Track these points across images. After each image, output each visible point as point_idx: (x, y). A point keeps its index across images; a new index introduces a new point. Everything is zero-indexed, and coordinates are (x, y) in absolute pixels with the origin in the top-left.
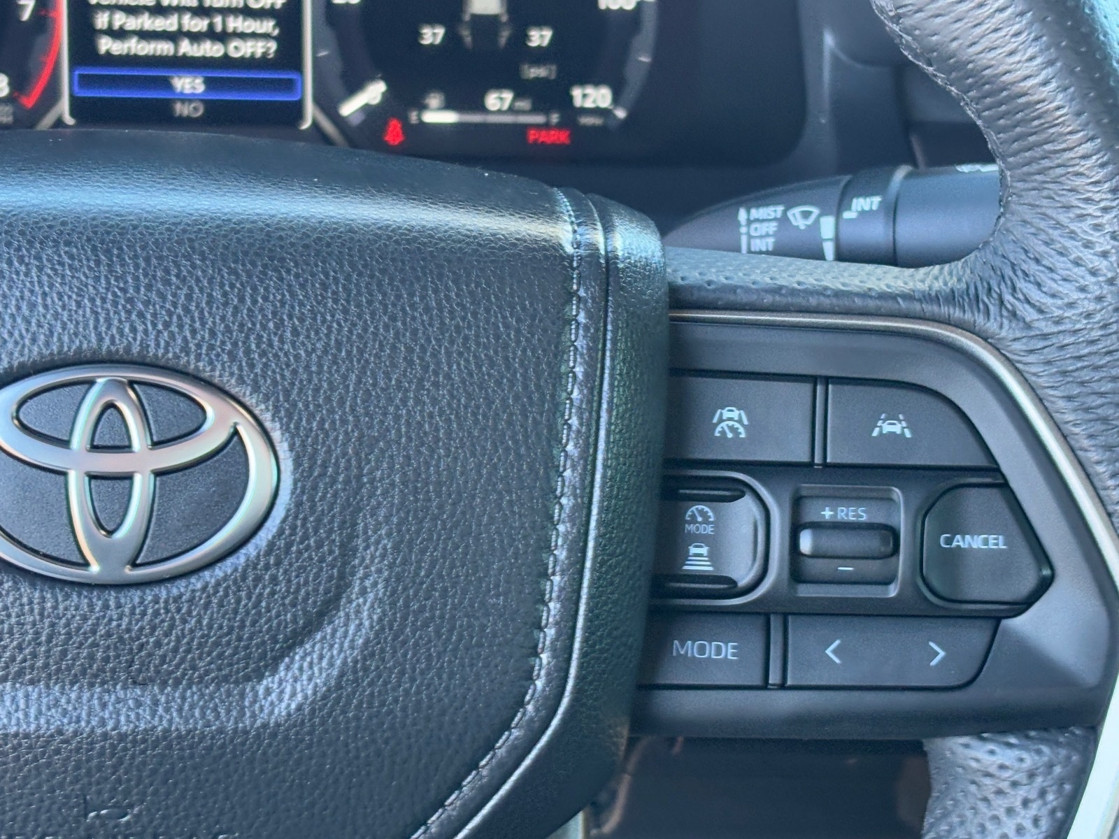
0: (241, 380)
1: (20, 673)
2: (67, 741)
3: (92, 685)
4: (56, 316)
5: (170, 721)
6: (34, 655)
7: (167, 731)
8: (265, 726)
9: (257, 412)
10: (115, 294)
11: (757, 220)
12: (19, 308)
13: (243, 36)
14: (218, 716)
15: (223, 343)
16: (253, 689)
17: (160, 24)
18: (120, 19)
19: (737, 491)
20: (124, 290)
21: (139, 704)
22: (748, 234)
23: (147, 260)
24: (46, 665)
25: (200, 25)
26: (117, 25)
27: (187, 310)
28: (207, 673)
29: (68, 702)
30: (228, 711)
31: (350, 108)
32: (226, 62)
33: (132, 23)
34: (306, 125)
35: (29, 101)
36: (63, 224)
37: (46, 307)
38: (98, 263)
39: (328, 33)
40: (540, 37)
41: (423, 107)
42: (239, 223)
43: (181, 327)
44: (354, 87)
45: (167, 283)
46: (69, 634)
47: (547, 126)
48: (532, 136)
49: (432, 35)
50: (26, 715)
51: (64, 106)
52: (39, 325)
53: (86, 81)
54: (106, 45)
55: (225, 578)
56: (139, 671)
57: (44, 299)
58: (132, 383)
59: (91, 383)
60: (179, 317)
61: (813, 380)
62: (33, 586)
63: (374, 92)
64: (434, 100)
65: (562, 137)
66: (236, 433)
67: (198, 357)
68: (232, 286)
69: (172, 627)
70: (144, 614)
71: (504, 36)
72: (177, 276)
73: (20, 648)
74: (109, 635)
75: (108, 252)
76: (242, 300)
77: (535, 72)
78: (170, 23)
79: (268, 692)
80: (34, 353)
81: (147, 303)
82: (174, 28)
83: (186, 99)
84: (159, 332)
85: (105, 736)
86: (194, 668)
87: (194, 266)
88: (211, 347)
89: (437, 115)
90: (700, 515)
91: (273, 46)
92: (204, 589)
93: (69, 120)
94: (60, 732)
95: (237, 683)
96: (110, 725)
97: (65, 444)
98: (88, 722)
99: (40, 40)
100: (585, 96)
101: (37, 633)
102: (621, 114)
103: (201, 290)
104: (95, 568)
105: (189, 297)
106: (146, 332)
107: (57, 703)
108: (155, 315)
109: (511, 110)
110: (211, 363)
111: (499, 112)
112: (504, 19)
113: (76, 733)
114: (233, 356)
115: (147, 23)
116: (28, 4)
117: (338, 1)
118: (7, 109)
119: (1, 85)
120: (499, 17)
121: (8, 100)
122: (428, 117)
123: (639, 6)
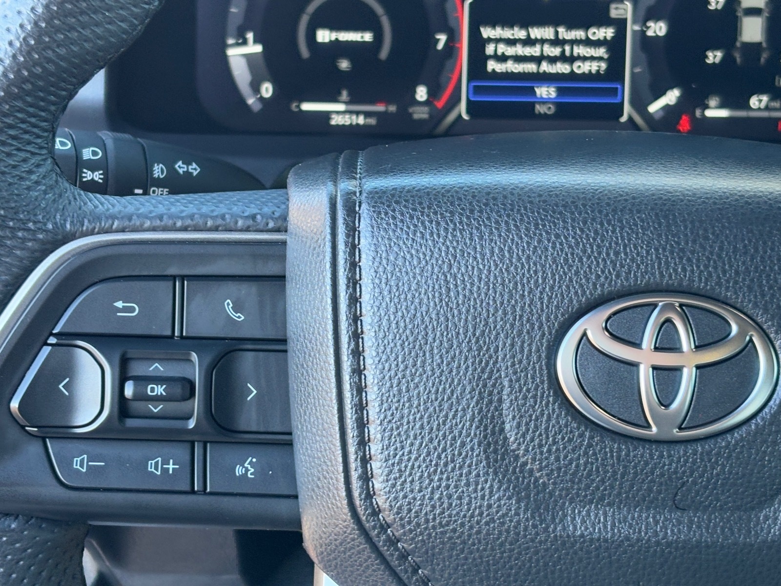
0: (756, 305)
1: (602, 499)
2: (632, 546)
3: (648, 508)
4: (633, 260)
5: (701, 535)
6: (612, 487)
7: (699, 542)
8: (765, 541)
9: (765, 327)
10: (672, 246)
12: (608, 254)
13: (584, 59)
14: (733, 533)
15: (744, 279)
16: (756, 515)
17: (528, 51)
18: (502, 48)
20: (678, 243)
21: (679, 523)
23: (692, 222)
24: (620, 494)
25: (556, 51)
26: (499, 52)
27: (719, 256)
28: (726, 503)
29: (633, 518)
30: (739, 530)
31: (654, 108)
32: (572, 76)
33: (510, 51)
34: (624, 119)
35: (440, 104)
36: (634, 198)
37: (626, 254)
38: (660, 224)
39: (643, 56)
41: (707, 107)
42: (750, 197)
43: (715, 268)
44: (659, 94)
45: (706, 238)
46: (636, 474)
49: (714, 57)
50: (605, 527)
51: (463, 106)
52: (622, 266)
53: (478, 90)
54: (492, 65)
55: (742, 439)
56: (681, 500)
57: (625, 248)
58: (681, 306)
59: (655, 305)
60: (715, 262)
62: (613, 440)
63: (672, 97)
64: (713, 102)
66: (751, 341)
67: (727, 289)
68: (750, 241)
69: (705, 471)
70: (686, 461)
71: (764, 56)
72: (713, 234)
73: (603, 481)
74: (662, 475)
75: (666, 217)
76: (756, 250)
78: (535, 51)
79: (767, 518)
80: (619, 284)
81: (693, 252)
82: (538, 54)
83: (543, 102)
84: (701, 271)
85: (658, 543)
86: (718, 500)
87: (723, 226)
88: (736, 282)
89: (715, 112)
91: (603, 66)
92: (727, 447)
93: (465, 117)
94: (627, 538)
95: (745, 511)
96: (661, 535)
97: (637, 345)
98: (646, 533)
99: (449, 64)
101: (615, 473)
103: (729, 243)
104: (654, 429)
105: (721, 248)
106: (692, 271)
107: (625, 518)
108: (698, 260)
109: (767, 108)
110: (736, 293)
111: (759, 109)
112: (764, 45)
113: (638, 540)
114: (750, 289)
115: (520, 50)
116: (442, 38)
117: (650, 33)
118: (426, 109)
119: (421, 93)
120: (760, 44)
121: (427, 103)
122: (708, 113)
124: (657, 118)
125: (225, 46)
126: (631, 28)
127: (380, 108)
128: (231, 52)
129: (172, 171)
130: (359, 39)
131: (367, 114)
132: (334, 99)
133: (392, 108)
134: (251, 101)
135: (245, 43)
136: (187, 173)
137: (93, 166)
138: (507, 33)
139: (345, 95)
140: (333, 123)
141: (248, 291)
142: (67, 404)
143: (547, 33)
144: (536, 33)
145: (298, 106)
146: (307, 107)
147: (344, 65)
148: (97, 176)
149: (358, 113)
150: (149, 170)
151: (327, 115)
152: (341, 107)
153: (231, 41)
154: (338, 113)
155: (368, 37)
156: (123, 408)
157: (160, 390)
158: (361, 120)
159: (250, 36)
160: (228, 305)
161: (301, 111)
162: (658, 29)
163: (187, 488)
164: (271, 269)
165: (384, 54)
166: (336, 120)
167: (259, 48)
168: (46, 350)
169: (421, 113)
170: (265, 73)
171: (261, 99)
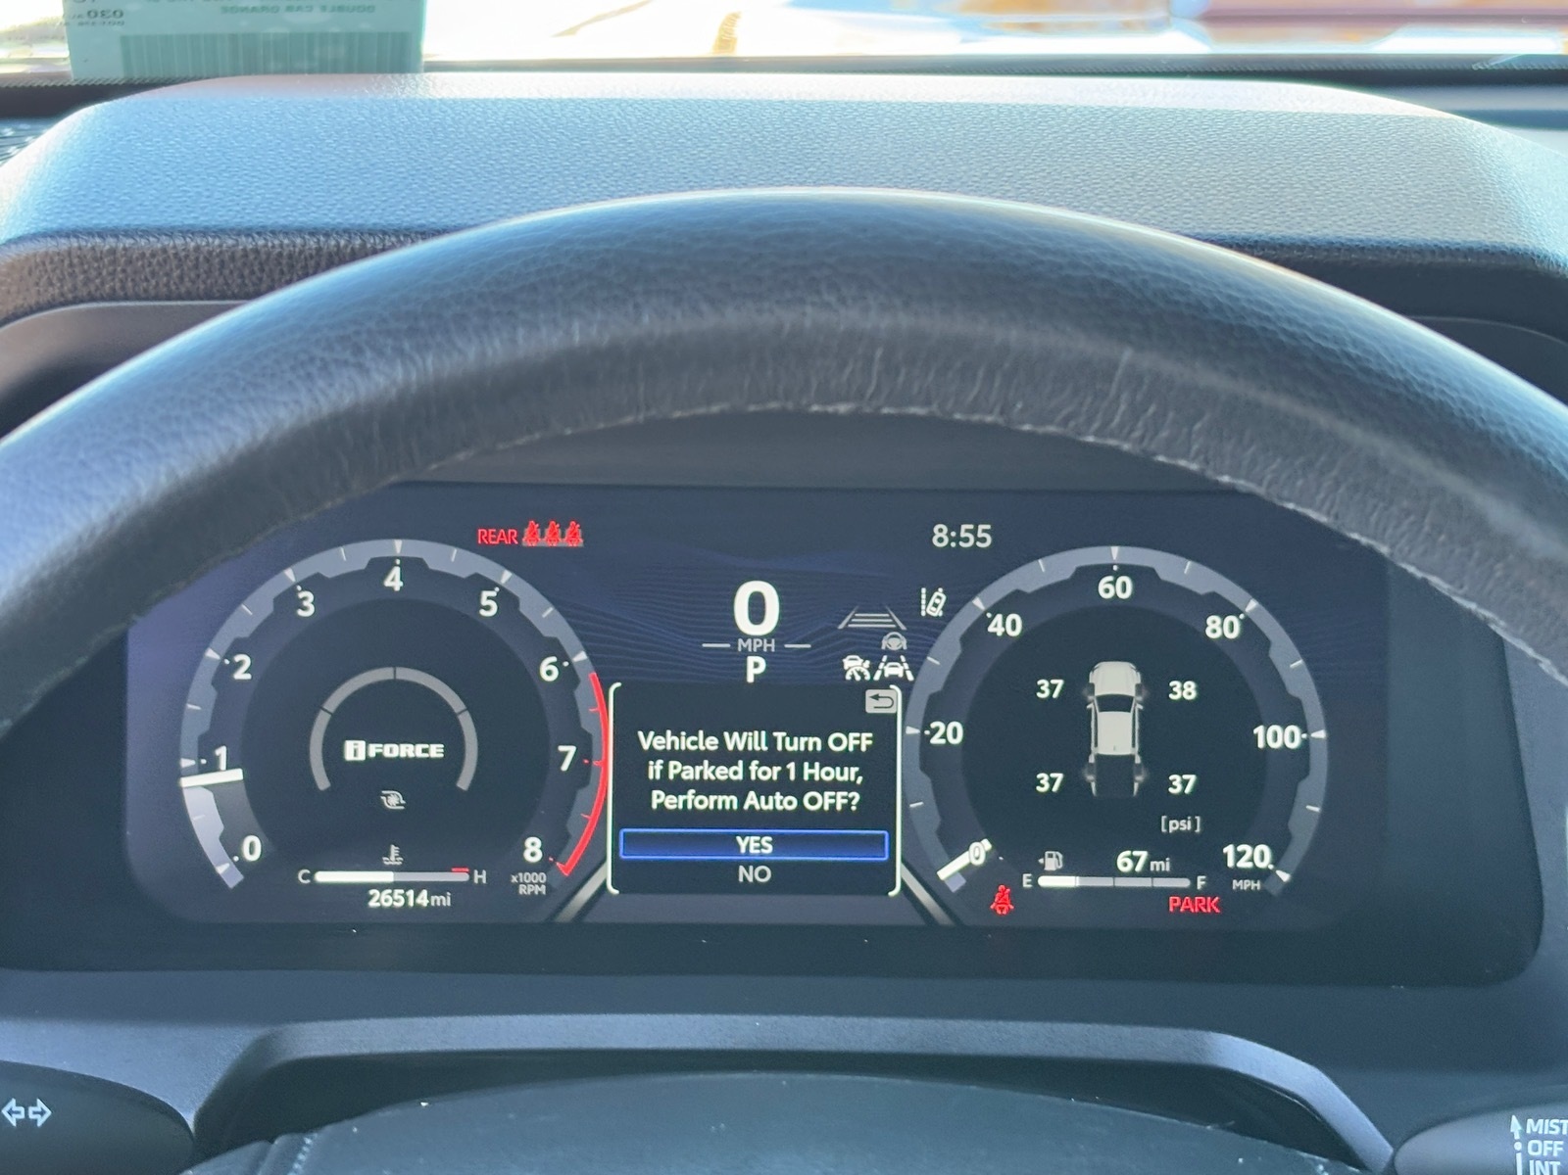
11: (1536, 1136)
13: (822, 787)
17: (722, 773)
18: (675, 768)
22: (1524, 1152)
25: (771, 773)
26: (672, 775)
31: (948, 872)
32: (801, 816)
33: (690, 773)
34: (895, 891)
35: (564, 868)
39: (925, 781)
40: (1182, 784)
41: (1041, 871)
44: (957, 848)
47: (1192, 891)
48: (1173, 902)
49: (1049, 782)
51: (606, 872)
53: (634, 841)
54: (659, 798)
63: (979, 852)
64: (1052, 863)
65: (1211, 905)
71: (1139, 780)
77: (1175, 826)
78: (736, 772)
82: (740, 778)
83: (751, 861)
89: (1056, 878)
91: (856, 797)
93: (612, 890)
99: (582, 794)
100: (1239, 856)
102: (1285, 877)
109: (1146, 872)
111: (1133, 874)
112: (1138, 760)
115: (708, 771)
116: (571, 750)
117: (936, 740)
118: (542, 877)
119: (533, 849)
120: (1131, 758)
121: (543, 866)
122: (1045, 881)
123: (1306, 743)
124: (954, 888)
125: (180, 773)
126: (906, 732)
127: (460, 876)
128: (185, 782)
130: (420, 754)
131: (435, 889)
132: (379, 866)
133: (481, 877)
134: (221, 870)
135: (212, 767)
138: (685, 743)
139: (394, 856)
140: (373, 904)
143: (756, 741)
144: (734, 741)
145: (310, 876)
146: (323, 877)
147: (393, 800)
149: (418, 887)
151: (363, 890)
152: (388, 877)
153: (186, 763)
154: (381, 887)
155: (436, 751)
158: (423, 899)
159: (222, 752)
161: (314, 885)
162: (950, 733)
165: (464, 782)
166: (379, 900)
167: (236, 775)
169: (531, 885)
170: (247, 814)
171: (242, 865)
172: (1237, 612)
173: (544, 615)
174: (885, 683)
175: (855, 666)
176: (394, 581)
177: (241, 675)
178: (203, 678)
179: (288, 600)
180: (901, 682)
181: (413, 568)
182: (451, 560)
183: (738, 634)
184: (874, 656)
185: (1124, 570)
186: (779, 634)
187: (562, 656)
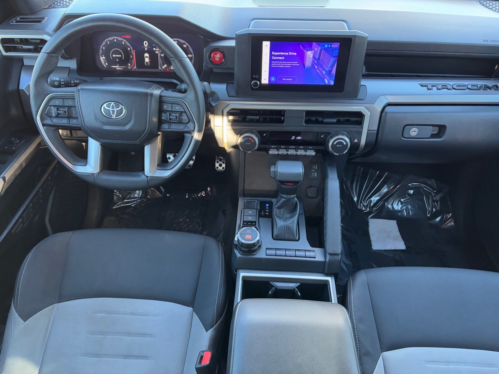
0: (122, 103)
1: (108, 125)
3: (113, 126)
4: (109, 98)
7: (119, 130)
9: (124, 106)
15: (121, 100)
19: (165, 113)
20: (113, 96)
21: (117, 127)
28: (122, 125)
30: (123, 128)
31: (163, 67)
39: (161, 60)
44: (164, 65)
46: (111, 122)
50: (109, 128)
51: (135, 67)
58: (114, 103)
59: (111, 103)
61: (171, 104)
62: (108, 118)
63: (166, 65)
66: (122, 107)
69: (119, 122)
70: (117, 121)
74: (114, 122)
76: (122, 96)
80: (107, 101)
81: (115, 97)
84: (117, 99)
85: (115, 130)
90: (163, 114)
92: (121, 119)
97: (110, 108)
99: (133, 60)
101: (109, 122)
104: (113, 117)
105: (118, 96)
110: (120, 102)
116: (131, 56)
117: (162, 56)
119: (129, 65)
121: (130, 66)
122: (171, 68)
123: (192, 56)
124: (164, 68)
125: (100, 57)
126: (159, 55)
127: (123, 67)
128: (101, 58)
129: (74, 82)
131: (122, 68)
132: (117, 66)
133: (125, 67)
134: (104, 66)
135: (102, 57)
136: (77, 82)
137: (62, 82)
139: (118, 65)
141: (72, 100)
142: (52, 114)
146: (113, 67)
147: (117, 60)
148: (63, 83)
149: (120, 68)
150: (71, 82)
151: (116, 68)
152: (118, 67)
153: (100, 56)
155: (120, 56)
156: (58, 114)
157: (62, 112)
158: (121, 69)
160: (69, 102)
163: (67, 123)
164: (73, 98)
165: (123, 58)
166: (117, 69)
167: (105, 58)
168: (48, 107)
169: (129, 68)
170: (106, 61)
171: (106, 65)
172: (186, 44)
173: (128, 44)
174: (157, 51)
175: (154, 49)
176: (115, 40)
177: (104, 49)
178: (101, 49)
179: (107, 42)
180: (158, 51)
181: (117, 39)
182: (120, 39)
183: (144, 46)
184: (156, 48)
185: (176, 41)
186: (148, 46)
187: (130, 48)
